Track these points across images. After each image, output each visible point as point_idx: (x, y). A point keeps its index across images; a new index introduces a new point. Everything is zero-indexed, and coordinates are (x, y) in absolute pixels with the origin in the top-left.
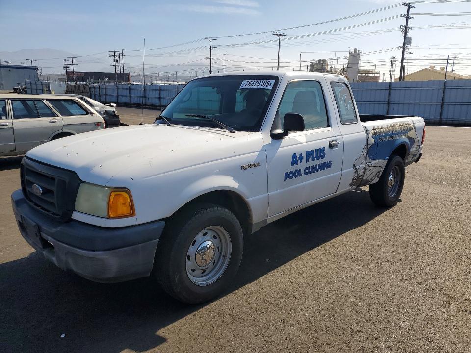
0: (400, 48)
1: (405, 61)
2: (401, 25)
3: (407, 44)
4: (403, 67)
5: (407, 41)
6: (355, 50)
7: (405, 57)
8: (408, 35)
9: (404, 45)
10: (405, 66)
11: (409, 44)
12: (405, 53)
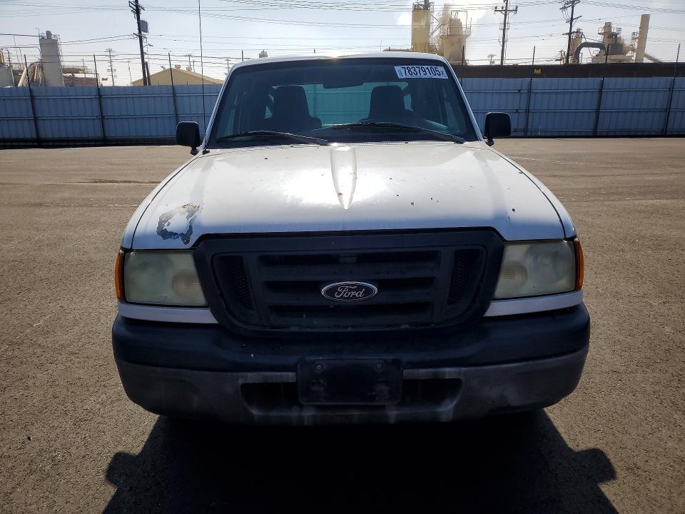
0: (135, 36)
1: (145, 56)
2: (130, 2)
3: (144, 31)
4: (145, 65)
5: (142, 26)
6: (49, 33)
7: (145, 50)
8: (142, 18)
9: (140, 32)
10: (147, 63)
11: (146, 31)
12: (144, 44)
